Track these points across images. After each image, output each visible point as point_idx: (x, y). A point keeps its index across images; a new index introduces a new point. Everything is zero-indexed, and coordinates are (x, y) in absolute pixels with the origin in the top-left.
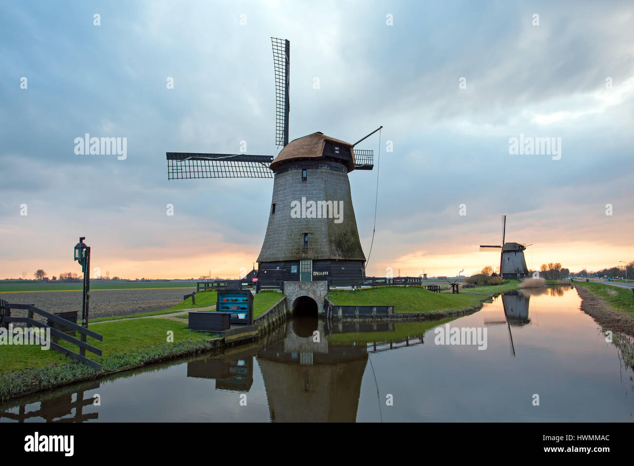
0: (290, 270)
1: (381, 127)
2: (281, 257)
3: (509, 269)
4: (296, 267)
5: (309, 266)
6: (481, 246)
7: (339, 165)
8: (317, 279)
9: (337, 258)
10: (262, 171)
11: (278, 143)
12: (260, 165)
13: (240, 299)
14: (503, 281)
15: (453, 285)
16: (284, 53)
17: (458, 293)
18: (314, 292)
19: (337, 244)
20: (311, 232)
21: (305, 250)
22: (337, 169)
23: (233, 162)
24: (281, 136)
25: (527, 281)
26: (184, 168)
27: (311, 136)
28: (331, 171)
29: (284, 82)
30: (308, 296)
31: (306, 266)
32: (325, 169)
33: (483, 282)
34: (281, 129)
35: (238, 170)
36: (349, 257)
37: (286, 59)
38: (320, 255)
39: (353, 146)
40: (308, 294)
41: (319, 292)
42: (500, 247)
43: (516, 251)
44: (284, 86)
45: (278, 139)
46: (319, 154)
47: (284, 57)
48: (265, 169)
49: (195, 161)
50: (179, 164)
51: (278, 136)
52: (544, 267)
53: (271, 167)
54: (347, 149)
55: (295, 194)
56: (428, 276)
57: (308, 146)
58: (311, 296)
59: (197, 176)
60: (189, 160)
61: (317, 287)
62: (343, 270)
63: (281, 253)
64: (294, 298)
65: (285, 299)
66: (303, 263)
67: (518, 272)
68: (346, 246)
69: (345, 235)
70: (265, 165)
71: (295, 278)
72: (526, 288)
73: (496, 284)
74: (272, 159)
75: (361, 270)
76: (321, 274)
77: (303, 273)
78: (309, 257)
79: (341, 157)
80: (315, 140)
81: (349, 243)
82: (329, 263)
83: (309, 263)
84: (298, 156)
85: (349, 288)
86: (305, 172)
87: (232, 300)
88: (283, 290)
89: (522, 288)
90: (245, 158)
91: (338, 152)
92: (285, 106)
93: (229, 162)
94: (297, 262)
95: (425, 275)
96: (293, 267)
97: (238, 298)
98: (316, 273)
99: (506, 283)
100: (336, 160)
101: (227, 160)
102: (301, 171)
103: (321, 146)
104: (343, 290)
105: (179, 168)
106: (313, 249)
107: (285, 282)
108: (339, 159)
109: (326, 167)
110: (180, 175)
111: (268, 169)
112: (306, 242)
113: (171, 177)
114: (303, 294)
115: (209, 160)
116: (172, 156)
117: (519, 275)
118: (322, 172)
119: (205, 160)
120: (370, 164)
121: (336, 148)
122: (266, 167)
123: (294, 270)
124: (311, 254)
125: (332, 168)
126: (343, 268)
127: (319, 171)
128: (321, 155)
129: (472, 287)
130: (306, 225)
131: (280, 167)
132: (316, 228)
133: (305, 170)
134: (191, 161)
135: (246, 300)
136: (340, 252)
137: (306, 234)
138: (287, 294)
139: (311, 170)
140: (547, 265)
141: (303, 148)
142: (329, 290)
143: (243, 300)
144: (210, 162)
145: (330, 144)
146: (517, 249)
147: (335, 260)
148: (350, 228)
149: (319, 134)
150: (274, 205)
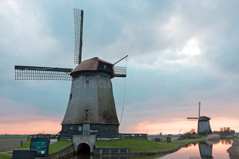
0: (78, 129)
1: (127, 56)
2: (73, 122)
3: (202, 130)
4: (81, 128)
5: (88, 127)
6: (188, 118)
7: (106, 74)
8: (91, 134)
9: (103, 123)
10: (66, 76)
11: (75, 62)
12: (65, 73)
13: (43, 143)
14: (199, 136)
15: (168, 138)
16: (80, 17)
17: (170, 142)
18: (89, 141)
19: (103, 116)
20: (89, 109)
21: (86, 119)
22: (105, 77)
23: (50, 72)
24: (77, 59)
25: (210, 136)
26: (24, 74)
27: (92, 59)
28: (101, 78)
29: (80, 31)
30: (86, 143)
31: (86, 127)
32: (98, 76)
33: (188, 137)
34: (77, 55)
35: (53, 76)
36: (110, 123)
37: (81, 19)
38: (94, 121)
39: (114, 65)
40: (85, 142)
41: (91, 141)
42: (197, 118)
43: (205, 121)
44: (80, 33)
45: (75, 60)
46: (95, 69)
47: (80, 18)
48: (68, 75)
49: (30, 71)
50: (21, 71)
51: (76, 59)
52: (221, 129)
53: (71, 75)
54: (110, 66)
55: (82, 89)
56: (163, 134)
57: (90, 64)
58: (87, 143)
59: (31, 78)
60: (27, 70)
61: (90, 138)
62: (106, 130)
63: (73, 120)
64: (78, 144)
65: (73, 145)
66: (85, 125)
67: (207, 132)
68: (108, 117)
69: (108, 111)
70: (68, 73)
71: (80, 133)
72: (209, 140)
73: (195, 138)
74: (72, 70)
75: (116, 130)
76: (94, 131)
77: (85, 131)
78: (88, 123)
79: (107, 71)
80: (94, 61)
81: (110, 115)
82: (99, 125)
83: (88, 125)
84: (85, 70)
85: (107, 139)
86: (88, 78)
87: (38, 144)
88: (72, 139)
89: (207, 140)
90: (57, 69)
91: (105, 68)
92: (80, 43)
93: (49, 72)
94: (81, 125)
95: (161, 133)
96: (79, 128)
97: (42, 143)
98: (92, 131)
99: (200, 137)
100: (105, 72)
101: (48, 70)
102: (86, 77)
103: (96, 65)
104: (104, 140)
105: (21, 74)
106: (91, 118)
107: (74, 135)
108: (105, 71)
109: (99, 76)
110: (21, 78)
111: (70, 76)
112: (87, 114)
113: (17, 78)
114: (83, 142)
115: (37, 70)
116: (18, 68)
117: (207, 133)
118: (96, 78)
119: (36, 70)
120: (124, 74)
121: (105, 66)
122: (69, 74)
123: (80, 129)
124: (89, 121)
125: (102, 76)
126: (106, 129)
127: (95, 77)
128: (96, 69)
129: (182, 140)
130: (87, 105)
131: (75, 75)
132: (93, 107)
133: (88, 76)
134: (28, 71)
135: (46, 144)
136: (105, 120)
137: (87, 110)
138: (74, 142)
139: (91, 77)
140: (223, 128)
141: (87, 65)
142: (96, 140)
143: (44, 144)
144: (39, 71)
145: (101, 63)
146: (206, 119)
147: (102, 124)
148: (111, 107)
149: (96, 58)
150: (71, 95)
